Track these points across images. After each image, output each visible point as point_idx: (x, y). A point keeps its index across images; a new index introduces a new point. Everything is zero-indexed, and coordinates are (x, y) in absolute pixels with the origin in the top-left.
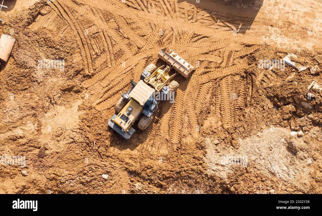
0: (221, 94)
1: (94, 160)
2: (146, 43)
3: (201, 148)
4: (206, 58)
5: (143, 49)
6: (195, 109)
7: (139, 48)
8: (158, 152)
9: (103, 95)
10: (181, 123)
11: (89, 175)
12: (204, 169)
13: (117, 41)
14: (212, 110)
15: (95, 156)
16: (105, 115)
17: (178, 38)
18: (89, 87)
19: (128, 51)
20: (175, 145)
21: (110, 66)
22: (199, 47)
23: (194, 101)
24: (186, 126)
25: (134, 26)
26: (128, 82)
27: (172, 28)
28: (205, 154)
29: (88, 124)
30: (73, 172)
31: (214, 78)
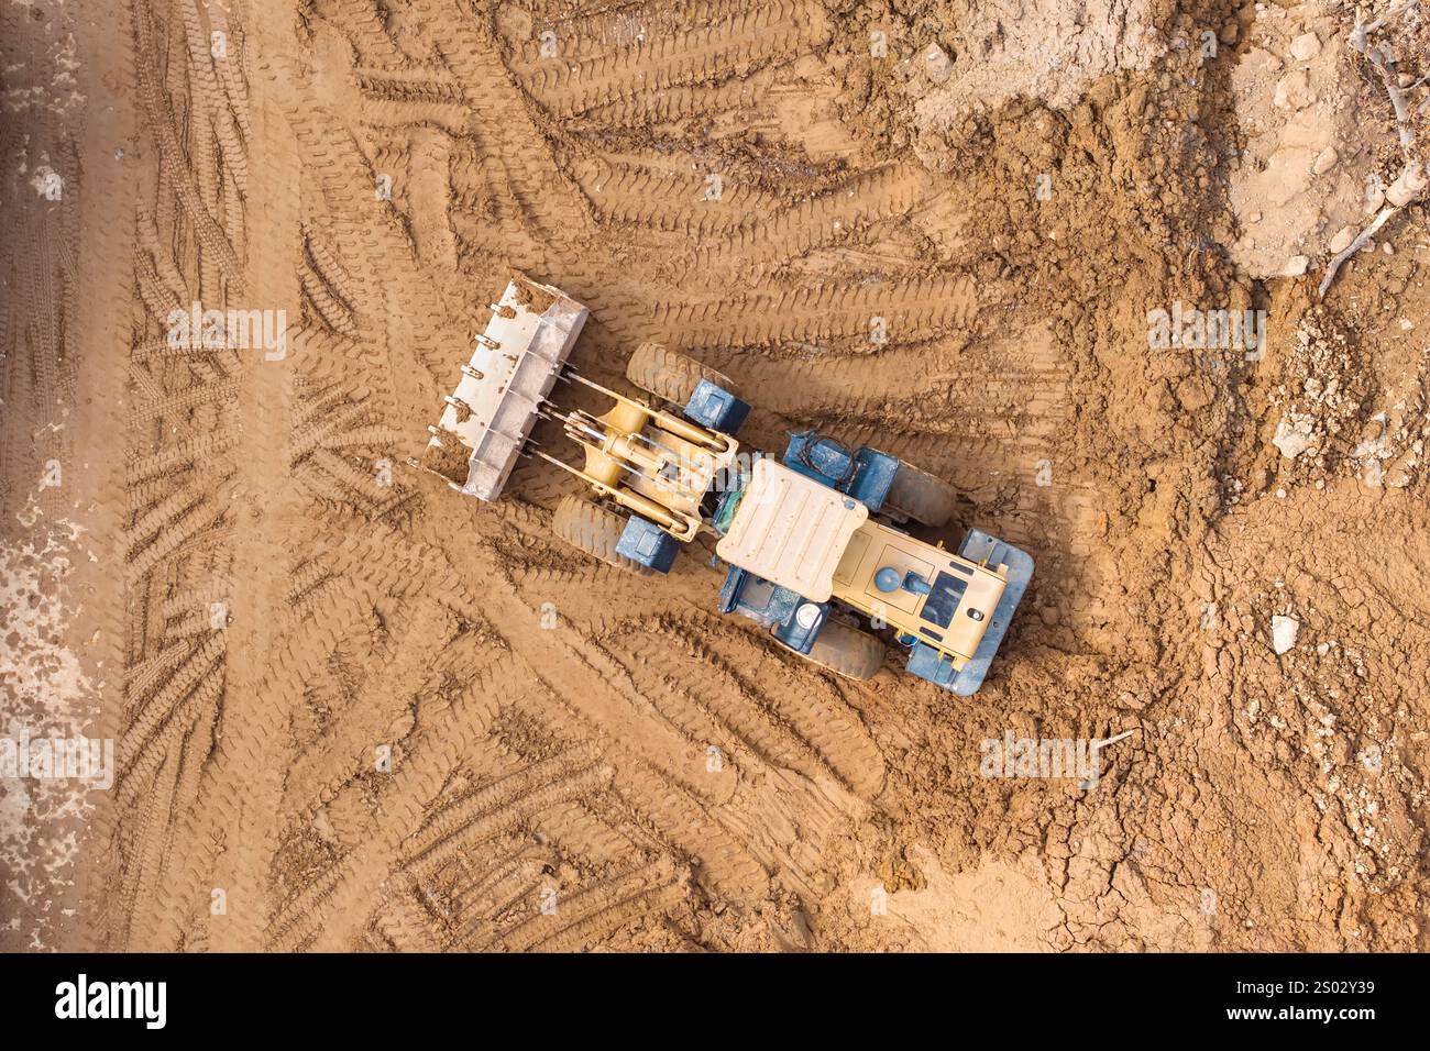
0: (634, 95)
1: (1205, 719)
2: (422, 593)
3: (986, 142)
4: (435, 227)
5: (459, 604)
6: (754, 226)
7: (463, 628)
8: (1050, 376)
9: (787, 767)
10: (854, 287)
11: (1293, 724)
12: (1123, 90)
13: (445, 768)
14: (741, 128)
15: (1178, 723)
16: (906, 729)
17: (351, 413)
18: (756, 858)
19: (491, 688)
20: (986, 294)
21: (606, 772)
22: (375, 278)
23: (710, 241)
24: (864, 256)
25: (330, 688)
26: (681, 642)
27: (294, 465)
28: (1021, 107)
29: (998, 809)
30: (1301, 819)
31: (547, 152)
